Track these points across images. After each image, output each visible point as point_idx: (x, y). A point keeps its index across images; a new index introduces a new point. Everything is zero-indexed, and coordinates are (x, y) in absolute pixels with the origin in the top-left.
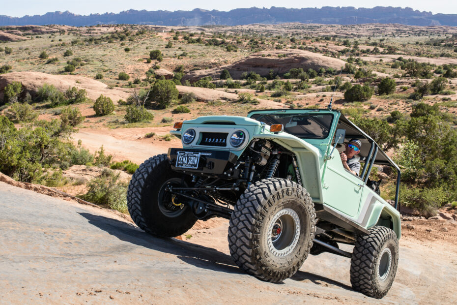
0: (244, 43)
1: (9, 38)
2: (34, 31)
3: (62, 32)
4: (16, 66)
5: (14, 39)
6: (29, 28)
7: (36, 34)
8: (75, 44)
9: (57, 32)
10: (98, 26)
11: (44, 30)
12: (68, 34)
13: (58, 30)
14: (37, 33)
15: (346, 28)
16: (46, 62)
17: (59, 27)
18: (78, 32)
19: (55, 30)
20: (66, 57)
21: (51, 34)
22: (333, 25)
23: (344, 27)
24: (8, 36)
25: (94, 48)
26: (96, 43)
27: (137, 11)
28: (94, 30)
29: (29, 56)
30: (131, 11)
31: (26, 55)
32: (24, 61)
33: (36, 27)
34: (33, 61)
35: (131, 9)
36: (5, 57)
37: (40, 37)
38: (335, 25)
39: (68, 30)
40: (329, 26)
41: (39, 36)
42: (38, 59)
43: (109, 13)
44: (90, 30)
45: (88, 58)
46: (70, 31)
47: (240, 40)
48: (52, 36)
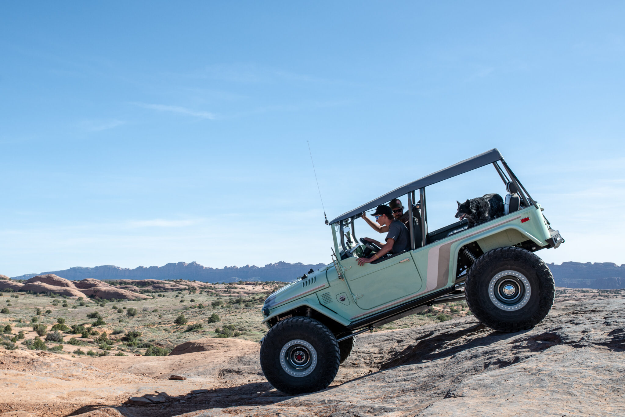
0: (461, 312)
1: (125, 296)
2: (155, 287)
3: (192, 290)
4: (146, 333)
5: (131, 297)
6: (149, 283)
7: (157, 292)
8: (217, 307)
9: (185, 289)
10: (240, 283)
11: (168, 286)
12: (201, 293)
13: (187, 287)
14: (158, 290)
15: (606, 294)
16: (185, 329)
17: (188, 283)
18: (213, 291)
19: (183, 287)
20: (211, 324)
21: (177, 292)
22: (584, 289)
23: (603, 292)
24: (124, 292)
25: (248, 313)
26: (246, 306)
27: (289, 264)
28: (236, 288)
29: (160, 320)
30: (281, 264)
31: (156, 318)
32: (155, 326)
33: (158, 283)
34: (167, 327)
35: (281, 262)
36: (128, 320)
37: (164, 296)
38: (588, 289)
39: (200, 288)
40: (578, 291)
41: (162, 294)
42: (173, 324)
43: (250, 266)
44: (229, 288)
45: (243, 326)
46: (203, 288)
47: (455, 308)
48: (179, 295)
